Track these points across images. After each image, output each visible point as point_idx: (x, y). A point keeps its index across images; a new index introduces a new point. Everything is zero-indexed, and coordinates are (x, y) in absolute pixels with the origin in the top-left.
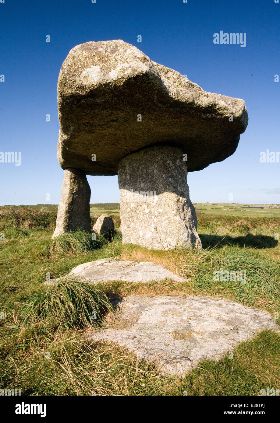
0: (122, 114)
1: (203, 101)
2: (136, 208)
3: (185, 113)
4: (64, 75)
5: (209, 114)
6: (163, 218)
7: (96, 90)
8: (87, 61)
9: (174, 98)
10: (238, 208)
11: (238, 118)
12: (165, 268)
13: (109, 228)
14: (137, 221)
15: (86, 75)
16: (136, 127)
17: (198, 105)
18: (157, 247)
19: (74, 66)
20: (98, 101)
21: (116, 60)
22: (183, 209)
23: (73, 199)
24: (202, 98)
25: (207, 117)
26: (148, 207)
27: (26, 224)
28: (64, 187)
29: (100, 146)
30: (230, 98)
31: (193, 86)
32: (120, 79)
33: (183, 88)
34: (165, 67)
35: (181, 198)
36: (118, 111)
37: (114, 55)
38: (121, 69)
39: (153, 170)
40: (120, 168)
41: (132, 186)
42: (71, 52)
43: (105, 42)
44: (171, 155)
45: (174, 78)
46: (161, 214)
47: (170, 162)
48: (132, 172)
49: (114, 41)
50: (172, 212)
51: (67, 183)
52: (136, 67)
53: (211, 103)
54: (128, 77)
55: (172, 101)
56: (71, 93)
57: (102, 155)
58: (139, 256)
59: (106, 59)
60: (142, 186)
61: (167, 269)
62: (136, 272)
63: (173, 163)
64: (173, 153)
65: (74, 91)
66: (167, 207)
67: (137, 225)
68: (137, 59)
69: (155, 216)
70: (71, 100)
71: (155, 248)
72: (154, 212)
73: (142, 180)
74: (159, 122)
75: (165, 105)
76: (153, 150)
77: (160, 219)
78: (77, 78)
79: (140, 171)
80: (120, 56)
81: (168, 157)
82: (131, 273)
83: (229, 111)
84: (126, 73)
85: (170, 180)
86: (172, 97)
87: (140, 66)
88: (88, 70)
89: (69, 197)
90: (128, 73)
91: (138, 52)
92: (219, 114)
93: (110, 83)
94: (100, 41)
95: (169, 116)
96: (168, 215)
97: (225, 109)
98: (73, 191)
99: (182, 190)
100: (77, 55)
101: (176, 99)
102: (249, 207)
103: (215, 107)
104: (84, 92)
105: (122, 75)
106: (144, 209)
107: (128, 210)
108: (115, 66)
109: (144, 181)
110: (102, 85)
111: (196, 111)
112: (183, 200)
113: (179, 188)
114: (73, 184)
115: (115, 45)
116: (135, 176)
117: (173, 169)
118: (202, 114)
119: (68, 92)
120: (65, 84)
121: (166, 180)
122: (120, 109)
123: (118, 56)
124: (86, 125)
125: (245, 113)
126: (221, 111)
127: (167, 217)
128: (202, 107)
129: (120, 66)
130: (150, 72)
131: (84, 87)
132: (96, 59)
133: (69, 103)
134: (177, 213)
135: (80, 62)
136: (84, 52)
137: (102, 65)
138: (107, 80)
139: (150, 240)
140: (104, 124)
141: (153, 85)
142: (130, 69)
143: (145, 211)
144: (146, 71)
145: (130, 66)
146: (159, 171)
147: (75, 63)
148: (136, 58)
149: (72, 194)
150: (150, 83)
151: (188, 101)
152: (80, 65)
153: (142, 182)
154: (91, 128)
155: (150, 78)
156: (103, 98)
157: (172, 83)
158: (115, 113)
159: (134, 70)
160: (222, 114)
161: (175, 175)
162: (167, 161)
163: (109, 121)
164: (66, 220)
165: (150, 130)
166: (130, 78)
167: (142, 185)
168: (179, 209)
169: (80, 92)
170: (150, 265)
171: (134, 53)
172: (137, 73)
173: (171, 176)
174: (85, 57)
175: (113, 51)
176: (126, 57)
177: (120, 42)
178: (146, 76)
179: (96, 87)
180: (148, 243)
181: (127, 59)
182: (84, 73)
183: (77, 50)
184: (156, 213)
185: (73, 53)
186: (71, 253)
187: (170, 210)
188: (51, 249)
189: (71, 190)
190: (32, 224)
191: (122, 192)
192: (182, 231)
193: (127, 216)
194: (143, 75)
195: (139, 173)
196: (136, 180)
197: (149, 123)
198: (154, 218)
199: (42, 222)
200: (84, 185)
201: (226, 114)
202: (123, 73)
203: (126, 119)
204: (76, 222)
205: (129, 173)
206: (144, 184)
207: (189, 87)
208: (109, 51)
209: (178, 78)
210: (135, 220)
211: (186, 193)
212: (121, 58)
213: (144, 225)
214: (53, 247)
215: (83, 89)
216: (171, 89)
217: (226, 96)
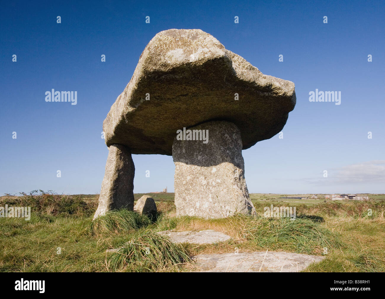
0: (194, 90)
1: (262, 82)
2: (193, 181)
3: (247, 91)
4: (151, 54)
5: (266, 93)
6: (221, 188)
7: (178, 68)
8: (172, 45)
9: (240, 78)
10: (275, 198)
11: (290, 97)
12: (225, 234)
13: (151, 209)
14: (194, 193)
15: (170, 56)
16: (201, 101)
17: (258, 85)
18: (215, 216)
19: (160, 48)
20: (177, 77)
21: (196, 45)
22: (240, 179)
23: (119, 175)
24: (261, 79)
25: (265, 95)
26: (205, 178)
27: (49, 210)
28: (109, 164)
29: (161, 120)
30: (283, 80)
31: (253, 69)
32: (201, 60)
33: (246, 70)
34: (232, 53)
35: (238, 169)
36: (191, 86)
37: (195, 41)
38: (202, 53)
39: (211, 143)
40: (175, 143)
41: (188, 159)
42: (157, 36)
43: (187, 31)
44: (228, 129)
45: (239, 62)
46: (219, 185)
47: (227, 135)
48: (188, 146)
49: (194, 30)
50: (230, 181)
51: (113, 160)
52: (215, 52)
53: (268, 84)
54: (208, 59)
55: (237, 81)
56: (155, 70)
57: (158, 129)
58: (197, 226)
59: (188, 44)
60: (199, 159)
61: (228, 235)
62: (200, 237)
63: (230, 137)
64: (230, 128)
65: (157, 68)
66: (225, 177)
67: (193, 196)
68: (215, 46)
69: (213, 187)
70: (153, 75)
71: (212, 218)
72: (212, 183)
73: (199, 152)
74: (223, 98)
75: (231, 84)
76: (211, 125)
77: (218, 189)
78: (162, 57)
79: (197, 144)
80: (200, 42)
81: (226, 131)
82: (194, 237)
83: (282, 91)
84: (206, 56)
85: (228, 152)
86: (238, 77)
87: (218, 51)
88: (172, 51)
89: (115, 174)
90: (208, 56)
91: (215, 41)
92: (274, 93)
93: (191, 63)
94: (183, 29)
95: (232, 93)
96: (226, 185)
97: (279, 89)
98: (119, 167)
99: (238, 162)
100: (163, 39)
101: (241, 78)
102: (287, 198)
103: (271, 87)
104: (166, 69)
105: (203, 57)
106: (201, 181)
107: (184, 182)
108: (196, 50)
109: (202, 154)
110: (184, 64)
111: (255, 89)
112: (238, 171)
113: (236, 160)
114: (119, 160)
115: (195, 33)
116: (191, 149)
117: (230, 143)
118: (261, 92)
119: (152, 68)
120: (150, 61)
121: (224, 152)
122: (193, 85)
123: (198, 43)
124: (156, 99)
125: (294, 94)
126: (276, 90)
127: (225, 186)
128: (261, 87)
129: (200, 50)
130: (226, 56)
131: (167, 65)
132: (180, 43)
133: (150, 78)
134: (235, 182)
135: (166, 45)
136: (170, 37)
137: (184, 48)
138: (189, 61)
139: (208, 210)
140: (174, 98)
141: (227, 66)
142: (209, 53)
143: (202, 183)
144: (223, 55)
145: (210, 51)
146: (217, 144)
147: (161, 45)
148: (214, 44)
149: (118, 171)
150: (224, 65)
151: (250, 81)
152: (166, 47)
153: (200, 155)
154: (161, 101)
155: (225, 61)
156: (183, 75)
157: (237, 65)
158: (187, 88)
159: (213, 54)
160: (277, 93)
161: (232, 148)
162: (225, 134)
163: (180, 95)
164: (111, 198)
165: (212, 105)
166: (209, 60)
167: (199, 157)
168: (236, 178)
169: (163, 69)
170: (211, 231)
171: (213, 41)
172: (215, 56)
173: (229, 149)
174: (170, 41)
175: (194, 38)
176: (206, 44)
177: (200, 31)
178: (222, 59)
179: (179, 66)
180: (205, 214)
181: (206, 45)
182: (169, 53)
183: (163, 35)
184: (214, 183)
185: (159, 37)
186: (116, 232)
187: (228, 179)
188: (95, 228)
189: (117, 167)
190: (56, 210)
191: (177, 166)
192: (240, 199)
193: (182, 189)
194: (220, 58)
195: (196, 147)
196: (192, 154)
197: (214, 99)
198: (212, 188)
199: (67, 208)
200: (130, 163)
201: (280, 93)
202: (204, 55)
203: (195, 94)
204: (120, 201)
205: (185, 147)
206: (201, 156)
207: (250, 69)
208: (191, 37)
209: (242, 62)
210: (191, 191)
211: (242, 165)
212: (201, 44)
213: (201, 196)
214: (97, 226)
215: (167, 67)
216: (237, 70)
217: (279, 79)
